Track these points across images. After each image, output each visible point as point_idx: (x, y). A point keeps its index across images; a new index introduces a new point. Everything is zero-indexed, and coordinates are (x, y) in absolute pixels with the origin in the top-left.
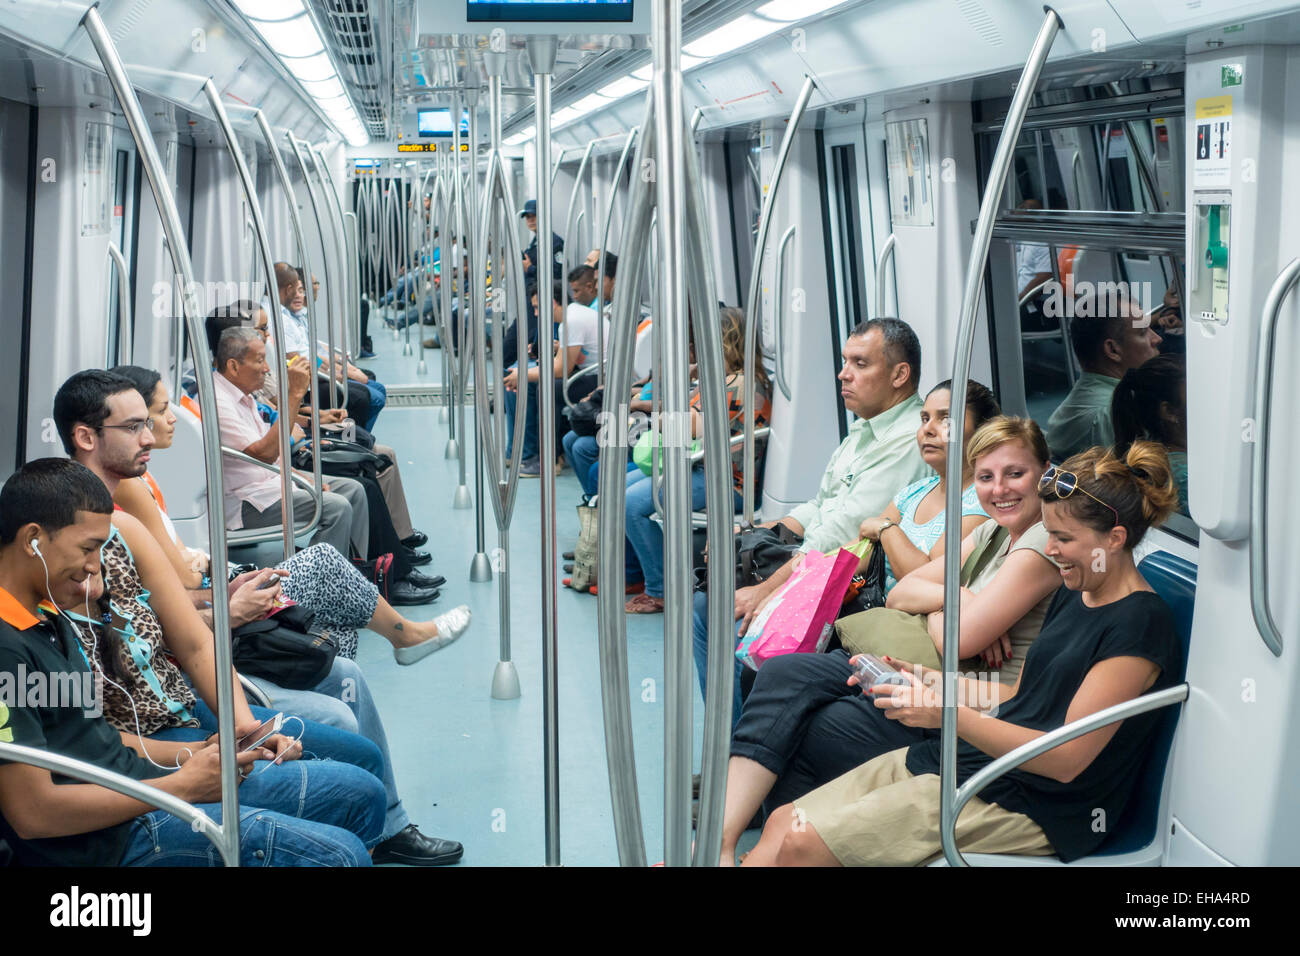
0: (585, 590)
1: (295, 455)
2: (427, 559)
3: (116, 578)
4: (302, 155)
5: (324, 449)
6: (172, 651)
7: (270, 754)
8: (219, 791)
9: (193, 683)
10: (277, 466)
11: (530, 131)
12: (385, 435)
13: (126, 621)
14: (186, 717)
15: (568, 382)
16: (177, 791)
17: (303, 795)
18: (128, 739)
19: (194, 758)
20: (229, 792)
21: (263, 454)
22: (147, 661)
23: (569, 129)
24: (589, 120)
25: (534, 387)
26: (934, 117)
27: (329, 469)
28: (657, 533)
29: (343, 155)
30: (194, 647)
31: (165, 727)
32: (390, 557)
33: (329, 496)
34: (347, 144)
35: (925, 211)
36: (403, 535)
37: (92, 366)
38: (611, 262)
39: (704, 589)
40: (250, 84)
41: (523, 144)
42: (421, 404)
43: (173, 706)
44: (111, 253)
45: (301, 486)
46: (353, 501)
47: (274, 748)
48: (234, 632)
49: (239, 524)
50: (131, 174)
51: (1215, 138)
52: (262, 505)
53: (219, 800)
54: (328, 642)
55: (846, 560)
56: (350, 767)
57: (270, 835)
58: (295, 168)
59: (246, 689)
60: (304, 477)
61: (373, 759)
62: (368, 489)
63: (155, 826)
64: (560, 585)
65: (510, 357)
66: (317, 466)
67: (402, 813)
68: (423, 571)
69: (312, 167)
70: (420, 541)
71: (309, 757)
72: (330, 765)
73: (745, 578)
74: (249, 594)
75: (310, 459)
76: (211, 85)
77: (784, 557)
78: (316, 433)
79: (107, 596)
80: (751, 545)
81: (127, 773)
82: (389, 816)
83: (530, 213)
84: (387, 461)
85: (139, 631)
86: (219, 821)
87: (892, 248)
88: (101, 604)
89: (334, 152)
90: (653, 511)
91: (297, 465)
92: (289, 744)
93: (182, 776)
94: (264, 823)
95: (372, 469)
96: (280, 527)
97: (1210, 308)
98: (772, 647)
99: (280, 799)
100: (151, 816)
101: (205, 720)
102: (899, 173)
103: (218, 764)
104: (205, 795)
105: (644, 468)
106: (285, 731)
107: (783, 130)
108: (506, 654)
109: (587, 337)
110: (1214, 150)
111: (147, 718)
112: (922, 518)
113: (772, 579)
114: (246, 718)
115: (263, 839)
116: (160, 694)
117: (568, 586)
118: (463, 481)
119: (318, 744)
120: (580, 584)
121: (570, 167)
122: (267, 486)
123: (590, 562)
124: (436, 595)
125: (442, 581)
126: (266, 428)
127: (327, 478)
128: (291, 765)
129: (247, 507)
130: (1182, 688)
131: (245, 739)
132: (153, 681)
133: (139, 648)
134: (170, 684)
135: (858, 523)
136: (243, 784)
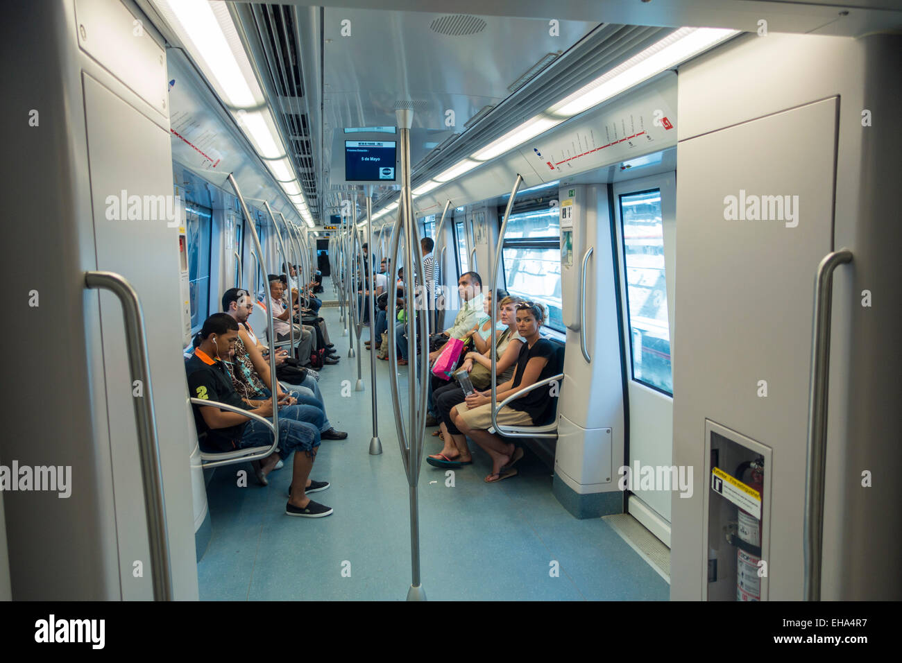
0: (383, 359)
1: (294, 319)
2: (335, 351)
3: (238, 350)
4: (295, 230)
5: (303, 317)
6: (258, 372)
7: (287, 403)
8: (272, 413)
9: (264, 382)
10: (288, 321)
11: (365, 222)
12: (321, 313)
13: (242, 363)
14: (261, 393)
15: (377, 297)
16: (258, 414)
17: (298, 415)
18: (244, 400)
19: (263, 404)
20: (275, 413)
21: (283, 318)
22: (249, 375)
23: (377, 220)
24: (382, 218)
25: (367, 298)
26: (486, 212)
27: (304, 323)
28: (406, 341)
29: (307, 230)
30: (263, 370)
31: (255, 396)
32: (323, 350)
33: (304, 330)
34: (308, 226)
35: (484, 240)
36: (327, 344)
37: (232, 287)
38: (389, 260)
39: (420, 353)
40: (279, 204)
41: (363, 226)
42: (333, 306)
43: (257, 389)
44: (236, 255)
45: (295, 328)
46: (312, 332)
47: (288, 401)
48: (276, 367)
49: (277, 340)
50: (243, 228)
51: (567, 212)
52: (284, 334)
53: (272, 416)
54: (304, 370)
55: (458, 343)
56: (313, 407)
57: (289, 426)
58: (293, 234)
59: (281, 386)
60: (297, 326)
61: (320, 405)
62: (317, 330)
63: (253, 424)
64: (376, 358)
65: (360, 289)
66: (301, 322)
67: (329, 424)
68: (334, 355)
69: (298, 233)
70: (332, 346)
71: (300, 404)
72: (306, 406)
73: (432, 350)
74: (280, 357)
75: (298, 320)
76: (266, 203)
77: (444, 343)
78: (300, 312)
79: (236, 355)
80: (434, 340)
81: (244, 409)
82: (325, 424)
83: (365, 246)
84: (322, 319)
85: (246, 366)
86: (272, 422)
87: (475, 251)
88: (234, 358)
89: (304, 229)
90: (404, 333)
91: (294, 322)
92: (293, 400)
93: (260, 409)
94: (287, 422)
95: (317, 322)
96: (290, 341)
97: (567, 261)
98: (438, 369)
99: (291, 414)
100: (251, 421)
101: (268, 394)
102: (476, 230)
103: (272, 405)
104: (268, 415)
105: (401, 320)
106: (292, 396)
107: (441, 218)
108: (360, 378)
109: (384, 283)
110: (567, 215)
111: (249, 393)
112: (485, 330)
113: (440, 349)
114: (281, 392)
115: (287, 427)
116: (252, 385)
117: (379, 358)
118: (345, 328)
119: (302, 400)
120: (382, 357)
121: (377, 233)
122: (285, 328)
123: (385, 350)
124: (338, 362)
125: (339, 357)
126: (284, 310)
127: (303, 326)
128: (293, 406)
129: (279, 335)
130: (562, 375)
131: (280, 398)
132: (251, 381)
133: (246, 371)
134: (255, 383)
135: (466, 332)
136: (280, 413)
